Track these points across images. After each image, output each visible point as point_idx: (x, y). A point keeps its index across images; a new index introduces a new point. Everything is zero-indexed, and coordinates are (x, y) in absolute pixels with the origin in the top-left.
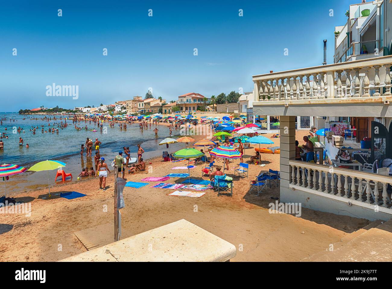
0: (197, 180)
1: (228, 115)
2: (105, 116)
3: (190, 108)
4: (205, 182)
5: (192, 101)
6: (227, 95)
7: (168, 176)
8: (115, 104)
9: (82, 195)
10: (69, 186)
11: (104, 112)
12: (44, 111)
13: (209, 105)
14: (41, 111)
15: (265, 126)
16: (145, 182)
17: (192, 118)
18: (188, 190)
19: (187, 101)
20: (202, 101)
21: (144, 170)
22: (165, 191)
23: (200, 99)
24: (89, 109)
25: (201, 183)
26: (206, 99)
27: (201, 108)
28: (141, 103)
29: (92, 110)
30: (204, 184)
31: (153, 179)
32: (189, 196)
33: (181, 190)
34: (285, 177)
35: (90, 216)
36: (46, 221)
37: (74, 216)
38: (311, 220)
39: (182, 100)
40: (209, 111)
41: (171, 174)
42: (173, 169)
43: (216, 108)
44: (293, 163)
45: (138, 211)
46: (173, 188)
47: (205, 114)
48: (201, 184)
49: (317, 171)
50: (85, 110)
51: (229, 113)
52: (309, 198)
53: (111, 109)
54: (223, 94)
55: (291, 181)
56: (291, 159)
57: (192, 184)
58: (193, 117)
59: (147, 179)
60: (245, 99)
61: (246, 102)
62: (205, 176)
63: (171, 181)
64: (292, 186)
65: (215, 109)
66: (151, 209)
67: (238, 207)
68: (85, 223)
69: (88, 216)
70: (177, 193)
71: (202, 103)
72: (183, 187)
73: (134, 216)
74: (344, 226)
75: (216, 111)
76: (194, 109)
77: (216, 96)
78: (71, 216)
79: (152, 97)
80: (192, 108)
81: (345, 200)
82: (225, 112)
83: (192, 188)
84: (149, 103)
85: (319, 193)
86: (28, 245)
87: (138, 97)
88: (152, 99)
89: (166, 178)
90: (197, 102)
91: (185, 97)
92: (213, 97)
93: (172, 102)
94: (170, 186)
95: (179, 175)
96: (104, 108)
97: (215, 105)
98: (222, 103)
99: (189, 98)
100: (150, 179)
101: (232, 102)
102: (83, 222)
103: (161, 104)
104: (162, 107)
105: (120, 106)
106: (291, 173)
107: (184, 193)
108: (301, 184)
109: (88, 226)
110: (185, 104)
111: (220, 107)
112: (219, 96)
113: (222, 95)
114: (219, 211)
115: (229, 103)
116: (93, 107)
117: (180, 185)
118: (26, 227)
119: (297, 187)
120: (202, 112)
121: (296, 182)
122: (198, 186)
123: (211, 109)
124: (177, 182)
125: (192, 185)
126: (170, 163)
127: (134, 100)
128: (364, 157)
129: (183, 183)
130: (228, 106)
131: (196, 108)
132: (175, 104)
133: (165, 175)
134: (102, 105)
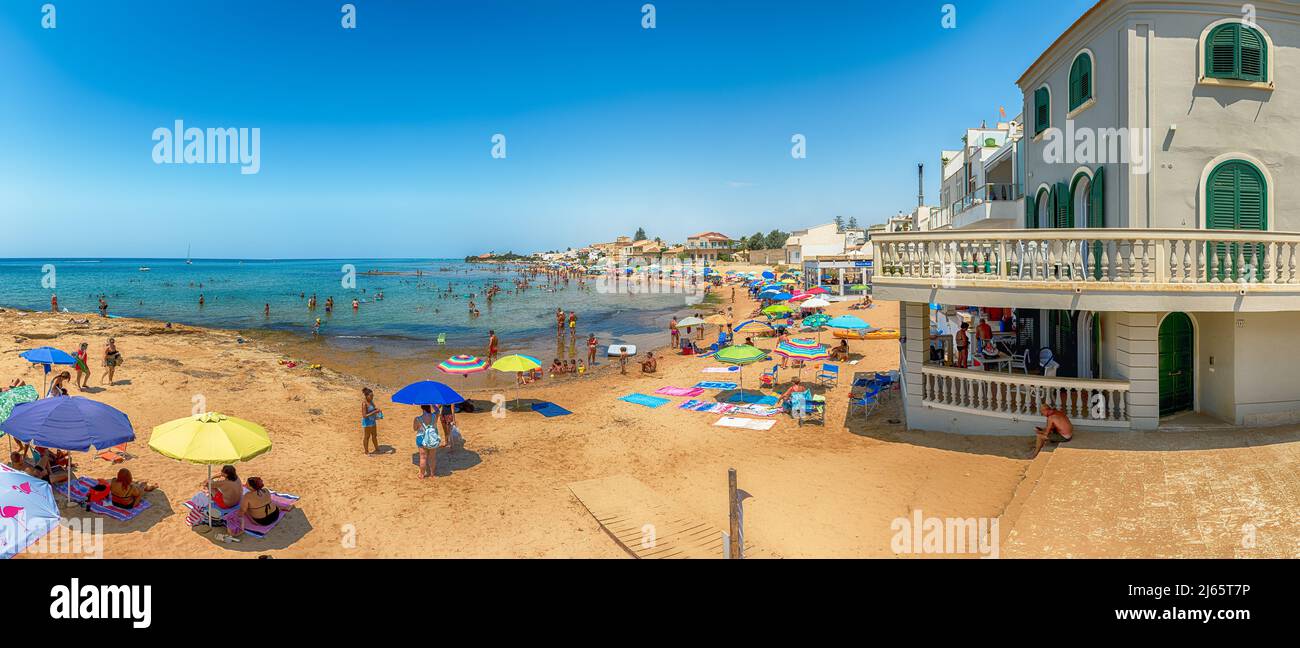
0: (752, 397)
1: (771, 270)
2: (576, 267)
3: (706, 256)
4: (768, 399)
5: (709, 244)
6: (765, 236)
7: (699, 385)
8: (589, 249)
9: (565, 412)
10: (542, 389)
11: (573, 260)
12: (494, 259)
13: (735, 251)
14: (491, 258)
15: (837, 290)
16: (663, 396)
17: (712, 274)
18: (744, 415)
19: (702, 244)
20: (725, 244)
21: (654, 371)
22: (703, 416)
23: (721, 243)
24: (551, 255)
25: (762, 400)
26: (732, 242)
27: (724, 257)
28: (629, 247)
29: (555, 257)
30: (768, 403)
31: (676, 392)
32: (749, 427)
33: (732, 415)
34: (911, 390)
35: (586, 455)
36: (519, 451)
37: (559, 451)
38: (966, 451)
39: (692, 244)
40: (737, 261)
41: (704, 382)
42: (704, 371)
43: (748, 255)
44: (928, 370)
45: (667, 454)
46: (714, 410)
47: (732, 266)
48: (762, 404)
49: (965, 380)
50: (546, 257)
51: (770, 265)
52: (955, 419)
53: (584, 256)
54: (759, 234)
55: (925, 396)
56: (925, 363)
57: (747, 403)
58: (712, 272)
59: (664, 391)
60: (796, 243)
61: (798, 247)
62: (764, 386)
63: (707, 396)
64: (926, 403)
65: (747, 258)
66: (689, 452)
67: (844, 446)
68: (581, 468)
69: (582, 454)
70: (725, 421)
71: (726, 247)
72: (733, 409)
73: (661, 464)
74: (1012, 452)
75: (748, 260)
76: (712, 258)
77: (748, 238)
78: (555, 449)
79: (645, 238)
80: (709, 257)
81: (1008, 415)
82: (764, 263)
83: (748, 411)
84: (641, 248)
85: (970, 410)
86: (500, 489)
87: (624, 238)
88: (645, 242)
89: (697, 391)
90: (717, 247)
91: (698, 238)
92: (743, 238)
93: (677, 246)
94: (709, 406)
95: (718, 385)
96: (572, 254)
97: (747, 252)
98: (759, 249)
99: (704, 240)
100: (670, 391)
101: (774, 247)
102: (576, 466)
103: (659, 249)
104: (661, 253)
105: (596, 252)
106: (925, 384)
107: (739, 422)
108: (941, 399)
109: (585, 474)
110: (699, 250)
111: (754, 254)
112: (753, 237)
113: (758, 236)
114: (813, 455)
115: (769, 248)
116: (557, 252)
117: (725, 405)
118: (493, 456)
119: (935, 405)
120: (726, 263)
121: (933, 398)
122: (758, 408)
123: (739, 258)
124: (721, 398)
125: (747, 406)
126: (693, 358)
127: (618, 243)
128: (1008, 345)
129: (730, 402)
130: (767, 254)
131: (715, 257)
132: (681, 249)
133: (693, 384)
134: (569, 249)
